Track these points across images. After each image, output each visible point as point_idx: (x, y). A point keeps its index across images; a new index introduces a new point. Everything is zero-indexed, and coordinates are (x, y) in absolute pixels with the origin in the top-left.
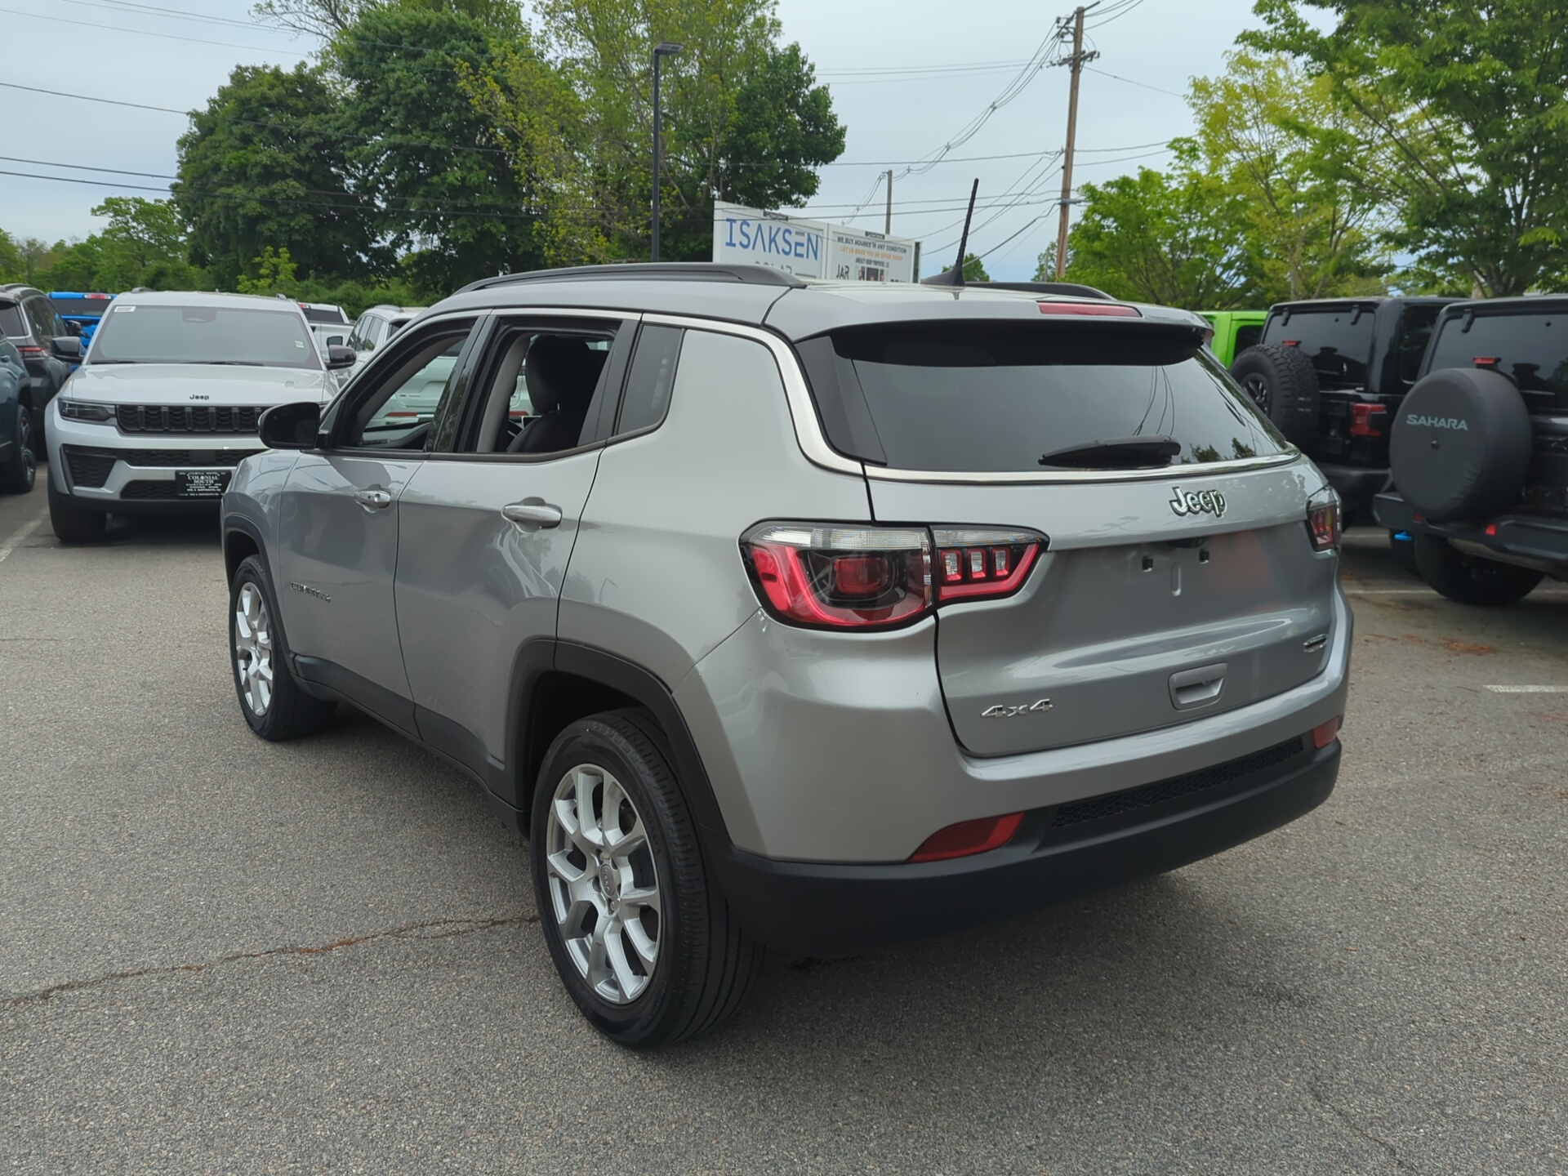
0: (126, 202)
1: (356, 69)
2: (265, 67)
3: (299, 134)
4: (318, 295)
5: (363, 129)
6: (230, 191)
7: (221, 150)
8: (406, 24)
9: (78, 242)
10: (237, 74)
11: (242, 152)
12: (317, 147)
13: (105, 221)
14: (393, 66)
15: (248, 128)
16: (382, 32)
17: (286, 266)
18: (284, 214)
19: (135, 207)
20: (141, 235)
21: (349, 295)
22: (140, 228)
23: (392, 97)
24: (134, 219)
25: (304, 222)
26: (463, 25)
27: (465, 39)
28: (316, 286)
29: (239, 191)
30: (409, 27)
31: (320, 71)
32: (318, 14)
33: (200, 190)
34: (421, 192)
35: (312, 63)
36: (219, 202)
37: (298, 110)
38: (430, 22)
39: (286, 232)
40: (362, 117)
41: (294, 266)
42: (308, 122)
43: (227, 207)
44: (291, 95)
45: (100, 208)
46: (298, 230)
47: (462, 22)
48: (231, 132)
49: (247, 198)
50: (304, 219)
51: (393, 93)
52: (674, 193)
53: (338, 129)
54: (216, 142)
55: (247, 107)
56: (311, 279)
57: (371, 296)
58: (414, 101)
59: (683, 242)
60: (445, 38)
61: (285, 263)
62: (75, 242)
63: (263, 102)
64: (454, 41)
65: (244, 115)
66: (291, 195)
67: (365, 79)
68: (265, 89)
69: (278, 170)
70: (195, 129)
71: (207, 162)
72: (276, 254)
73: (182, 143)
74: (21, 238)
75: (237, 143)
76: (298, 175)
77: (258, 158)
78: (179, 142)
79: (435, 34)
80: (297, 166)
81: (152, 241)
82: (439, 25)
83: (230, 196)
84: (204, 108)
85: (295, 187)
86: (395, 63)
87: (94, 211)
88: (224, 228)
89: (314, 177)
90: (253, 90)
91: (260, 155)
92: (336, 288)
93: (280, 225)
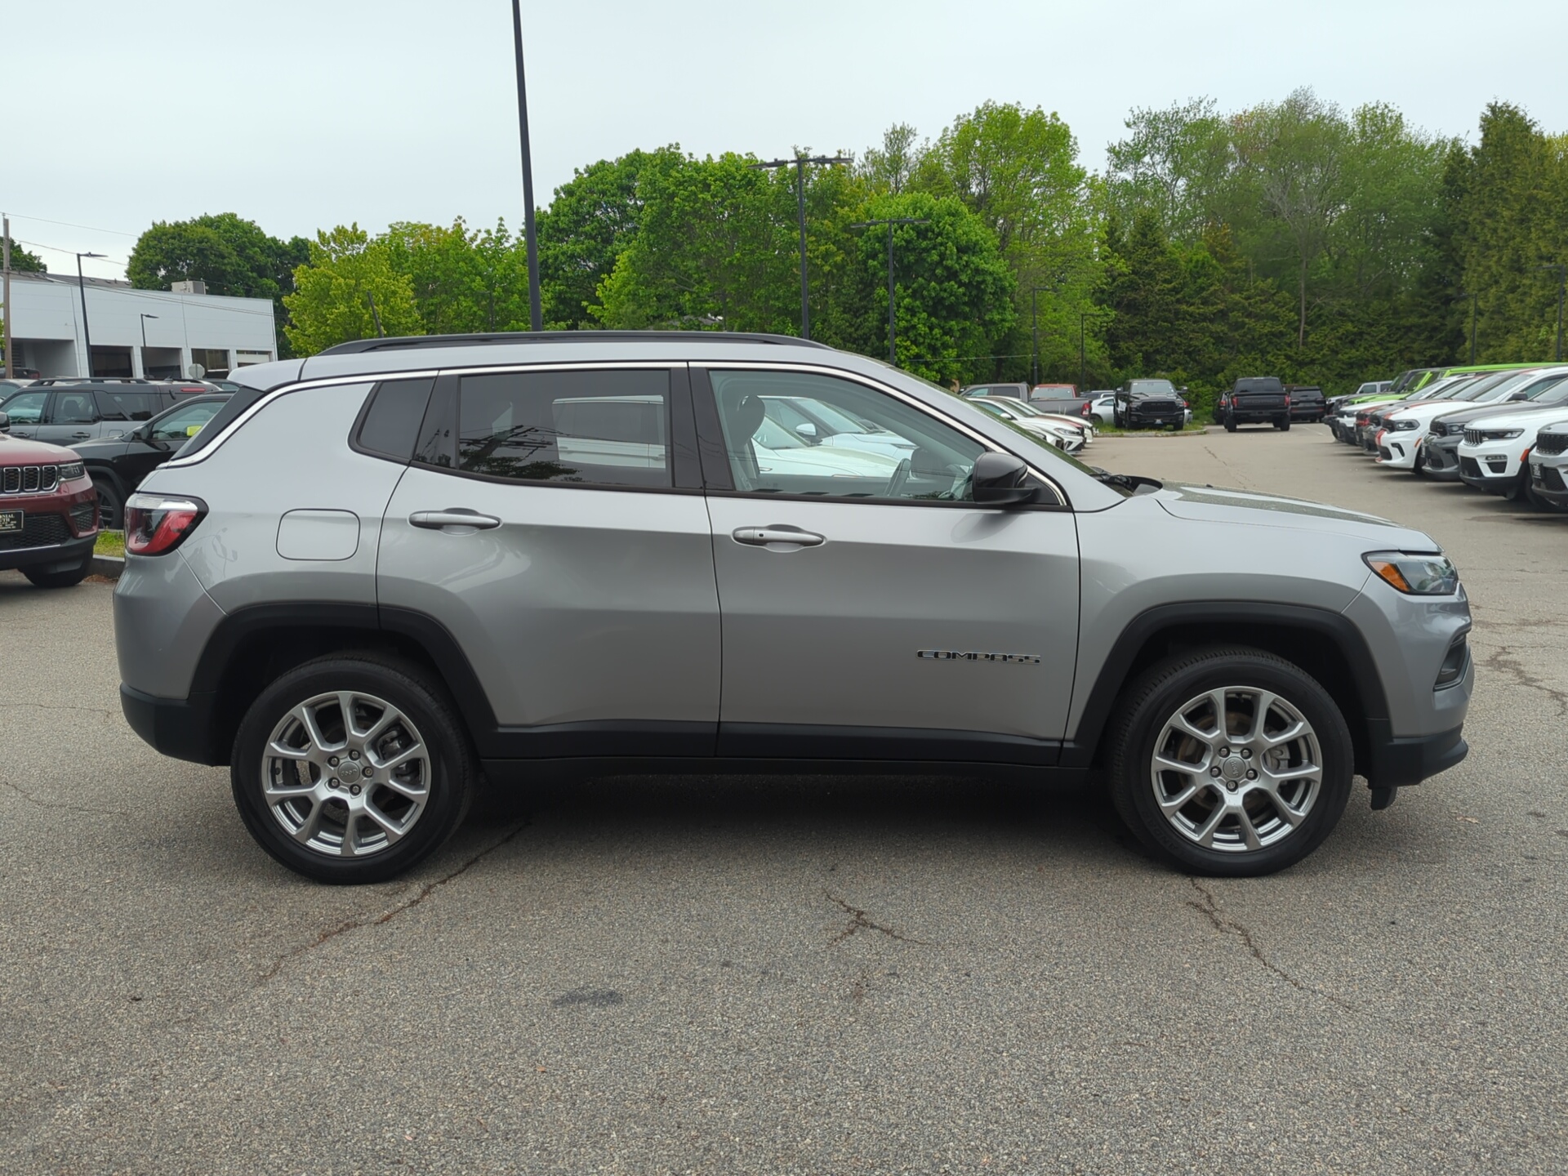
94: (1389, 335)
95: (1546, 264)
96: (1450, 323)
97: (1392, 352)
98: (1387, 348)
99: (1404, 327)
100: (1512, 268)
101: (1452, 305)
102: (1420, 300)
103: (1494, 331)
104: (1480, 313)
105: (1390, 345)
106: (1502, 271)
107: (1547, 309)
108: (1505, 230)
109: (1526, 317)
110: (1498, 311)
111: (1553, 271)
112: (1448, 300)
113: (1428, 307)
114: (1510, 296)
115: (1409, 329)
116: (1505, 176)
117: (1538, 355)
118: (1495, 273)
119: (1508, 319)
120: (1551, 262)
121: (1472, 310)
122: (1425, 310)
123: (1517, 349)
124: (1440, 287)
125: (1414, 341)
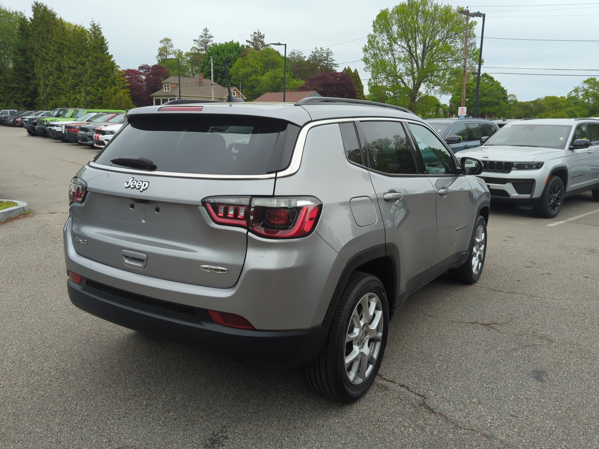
94: (5, 90)
95: (72, 71)
96: (31, 88)
97: (7, 97)
98: (5, 96)
99: (11, 87)
100: (57, 70)
101: (30, 80)
102: (16, 77)
103: (53, 93)
104: (47, 86)
105: (6, 94)
106: (53, 70)
107: (76, 87)
108: (52, 54)
109: (67, 89)
110: (54, 85)
111: (76, 73)
112: (28, 79)
113: (20, 80)
114: (58, 81)
115: (13, 88)
116: (47, 32)
117: (75, 105)
118: (50, 70)
119: (58, 89)
120: (75, 70)
121: (42, 84)
122: (19, 82)
123: (66, 102)
124: (24, 73)
125: (16, 94)
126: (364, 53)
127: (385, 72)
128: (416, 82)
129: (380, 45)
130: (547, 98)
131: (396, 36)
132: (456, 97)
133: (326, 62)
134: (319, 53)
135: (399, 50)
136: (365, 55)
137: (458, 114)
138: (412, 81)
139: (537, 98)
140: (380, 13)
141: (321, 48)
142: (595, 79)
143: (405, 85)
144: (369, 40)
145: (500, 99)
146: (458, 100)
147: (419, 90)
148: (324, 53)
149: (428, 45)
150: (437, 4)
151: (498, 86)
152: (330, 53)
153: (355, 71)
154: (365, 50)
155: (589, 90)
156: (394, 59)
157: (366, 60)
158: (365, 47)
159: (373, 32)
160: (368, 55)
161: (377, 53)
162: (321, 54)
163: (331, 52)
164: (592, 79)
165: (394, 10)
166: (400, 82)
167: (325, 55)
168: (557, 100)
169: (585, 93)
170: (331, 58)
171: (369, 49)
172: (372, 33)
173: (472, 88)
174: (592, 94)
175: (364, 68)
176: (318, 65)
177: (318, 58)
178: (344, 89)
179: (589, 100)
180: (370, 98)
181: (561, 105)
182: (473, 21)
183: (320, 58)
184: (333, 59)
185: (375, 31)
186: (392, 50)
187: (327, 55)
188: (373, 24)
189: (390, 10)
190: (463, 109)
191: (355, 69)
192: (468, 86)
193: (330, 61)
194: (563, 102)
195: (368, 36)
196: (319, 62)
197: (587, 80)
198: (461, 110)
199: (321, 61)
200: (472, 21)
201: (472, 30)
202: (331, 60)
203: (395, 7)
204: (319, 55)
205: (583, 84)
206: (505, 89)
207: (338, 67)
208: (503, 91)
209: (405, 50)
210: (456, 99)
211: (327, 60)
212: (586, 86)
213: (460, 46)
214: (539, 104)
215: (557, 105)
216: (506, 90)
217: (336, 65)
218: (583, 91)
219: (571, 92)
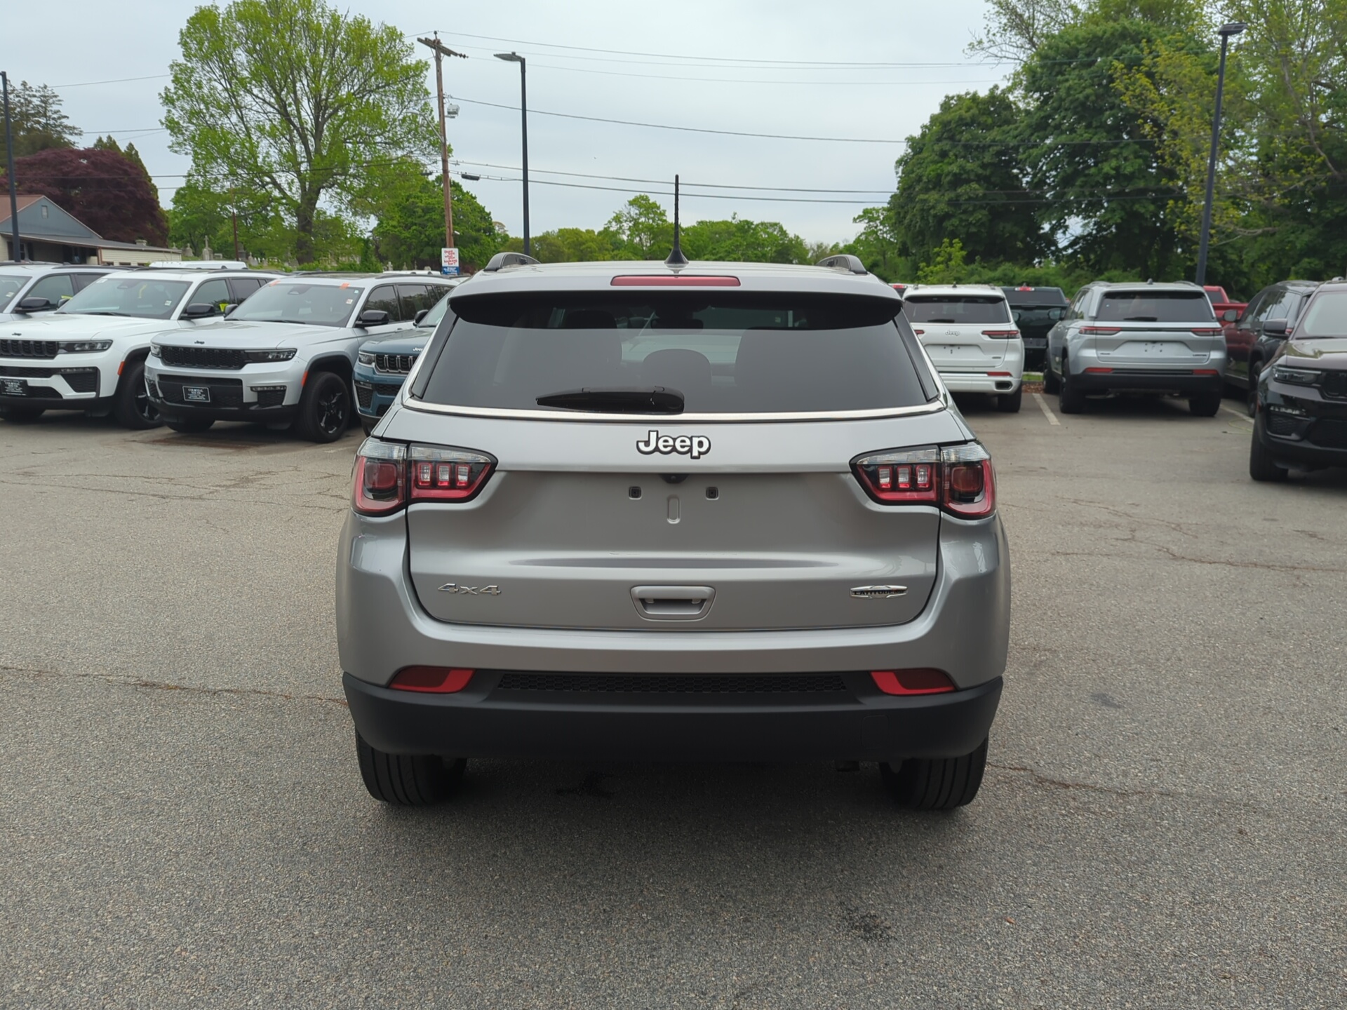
0: (877, 211)
1: (1037, 84)
2: (967, 94)
3: (984, 146)
4: (980, 276)
5: (1036, 134)
6: (926, 197)
7: (924, 165)
8: (1084, 38)
9: (848, 244)
10: (945, 103)
11: (939, 165)
12: (999, 154)
13: (861, 227)
14: (1067, 77)
15: (946, 145)
16: (1063, 48)
17: (957, 253)
18: (965, 212)
19: (882, 214)
20: (885, 235)
21: (1005, 275)
22: (885, 230)
23: (1063, 103)
24: (882, 223)
25: (980, 217)
26: (1134, 31)
27: (1134, 43)
28: (979, 269)
29: (933, 196)
30: (1085, 40)
31: (1010, 90)
32: (1018, 43)
33: (908, 197)
34: (1078, 183)
35: (1004, 85)
36: (918, 206)
37: (987, 125)
38: (1105, 32)
39: (965, 226)
40: (1036, 124)
41: (964, 253)
42: (995, 134)
43: (922, 210)
44: (983, 114)
45: (859, 217)
46: (974, 224)
47: (1134, 28)
48: (933, 150)
49: (938, 201)
50: (980, 215)
51: (1064, 100)
52: (1319, 160)
53: (1015, 137)
54: (921, 159)
55: (947, 128)
56: (976, 264)
57: (1024, 275)
58: (1083, 104)
59: (1328, 209)
60: (1116, 44)
61: (957, 251)
62: (845, 243)
63: (960, 122)
64: (1124, 46)
65: (945, 135)
66: (972, 195)
67: (1044, 91)
68: (963, 112)
69: (964, 176)
70: (910, 151)
71: (913, 175)
72: (951, 245)
73: (899, 162)
74: (813, 243)
75: (936, 158)
76: (979, 179)
77: (950, 168)
78: (897, 162)
79: (1108, 42)
80: (980, 171)
81: (892, 240)
82: (1112, 34)
83: (925, 201)
84: (917, 133)
85: (976, 189)
86: (1070, 75)
87: (855, 220)
88: (920, 226)
89: (993, 179)
90: (953, 114)
91: (952, 166)
92: (996, 269)
93: (961, 220)
126: (166, 108)
127: (229, 158)
128: (307, 187)
129: (206, 90)
130: (563, 233)
131: (246, 74)
132: (388, 224)
133: (43, 121)
134: (18, 96)
135: (256, 107)
136: (169, 111)
137: (441, 264)
138: (297, 184)
139: (545, 231)
140: (196, 14)
141: (24, 84)
142: (646, 199)
143: (281, 190)
144: (175, 76)
145: (479, 230)
146: (393, 229)
147: (317, 206)
148: (35, 96)
149: (326, 103)
150: (335, 10)
151: (473, 204)
152: (51, 97)
153: (128, 148)
154: (168, 100)
155: (639, 219)
156: (247, 128)
157: (172, 126)
158: (166, 94)
159: (183, 58)
160: (176, 114)
161: (201, 111)
162: (26, 99)
163: (56, 96)
164: (642, 197)
165: (231, 11)
166: (268, 183)
167: (36, 101)
168: (581, 237)
169: (634, 225)
170: (56, 112)
171: (178, 99)
172: (182, 60)
173: (420, 204)
174: (646, 227)
175: (170, 144)
176: (19, 126)
177: (18, 109)
178: (122, 194)
179: (641, 239)
180: (176, 217)
181: (590, 248)
182: (421, 61)
183: (24, 109)
184: (63, 114)
185: (187, 56)
186: (239, 107)
187: (42, 101)
188: (181, 39)
189: (222, 10)
190: (452, 253)
191: (127, 144)
192: (411, 200)
193: (54, 119)
194: (593, 240)
195: (172, 67)
196: (21, 120)
197: (634, 200)
198: (447, 254)
199: (26, 116)
200: (418, 59)
201: (422, 80)
202: (55, 116)
203: (232, 4)
204: (19, 101)
205: (629, 207)
206: (487, 210)
207: (80, 134)
208: (484, 214)
209: (272, 110)
210: (388, 227)
211: (45, 115)
212: (634, 211)
213: (398, 112)
214: (550, 245)
215: (584, 247)
216: (490, 213)
217: (72, 130)
218: (630, 222)
219: (610, 222)
